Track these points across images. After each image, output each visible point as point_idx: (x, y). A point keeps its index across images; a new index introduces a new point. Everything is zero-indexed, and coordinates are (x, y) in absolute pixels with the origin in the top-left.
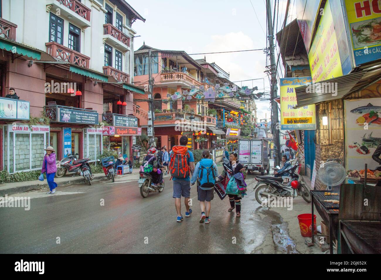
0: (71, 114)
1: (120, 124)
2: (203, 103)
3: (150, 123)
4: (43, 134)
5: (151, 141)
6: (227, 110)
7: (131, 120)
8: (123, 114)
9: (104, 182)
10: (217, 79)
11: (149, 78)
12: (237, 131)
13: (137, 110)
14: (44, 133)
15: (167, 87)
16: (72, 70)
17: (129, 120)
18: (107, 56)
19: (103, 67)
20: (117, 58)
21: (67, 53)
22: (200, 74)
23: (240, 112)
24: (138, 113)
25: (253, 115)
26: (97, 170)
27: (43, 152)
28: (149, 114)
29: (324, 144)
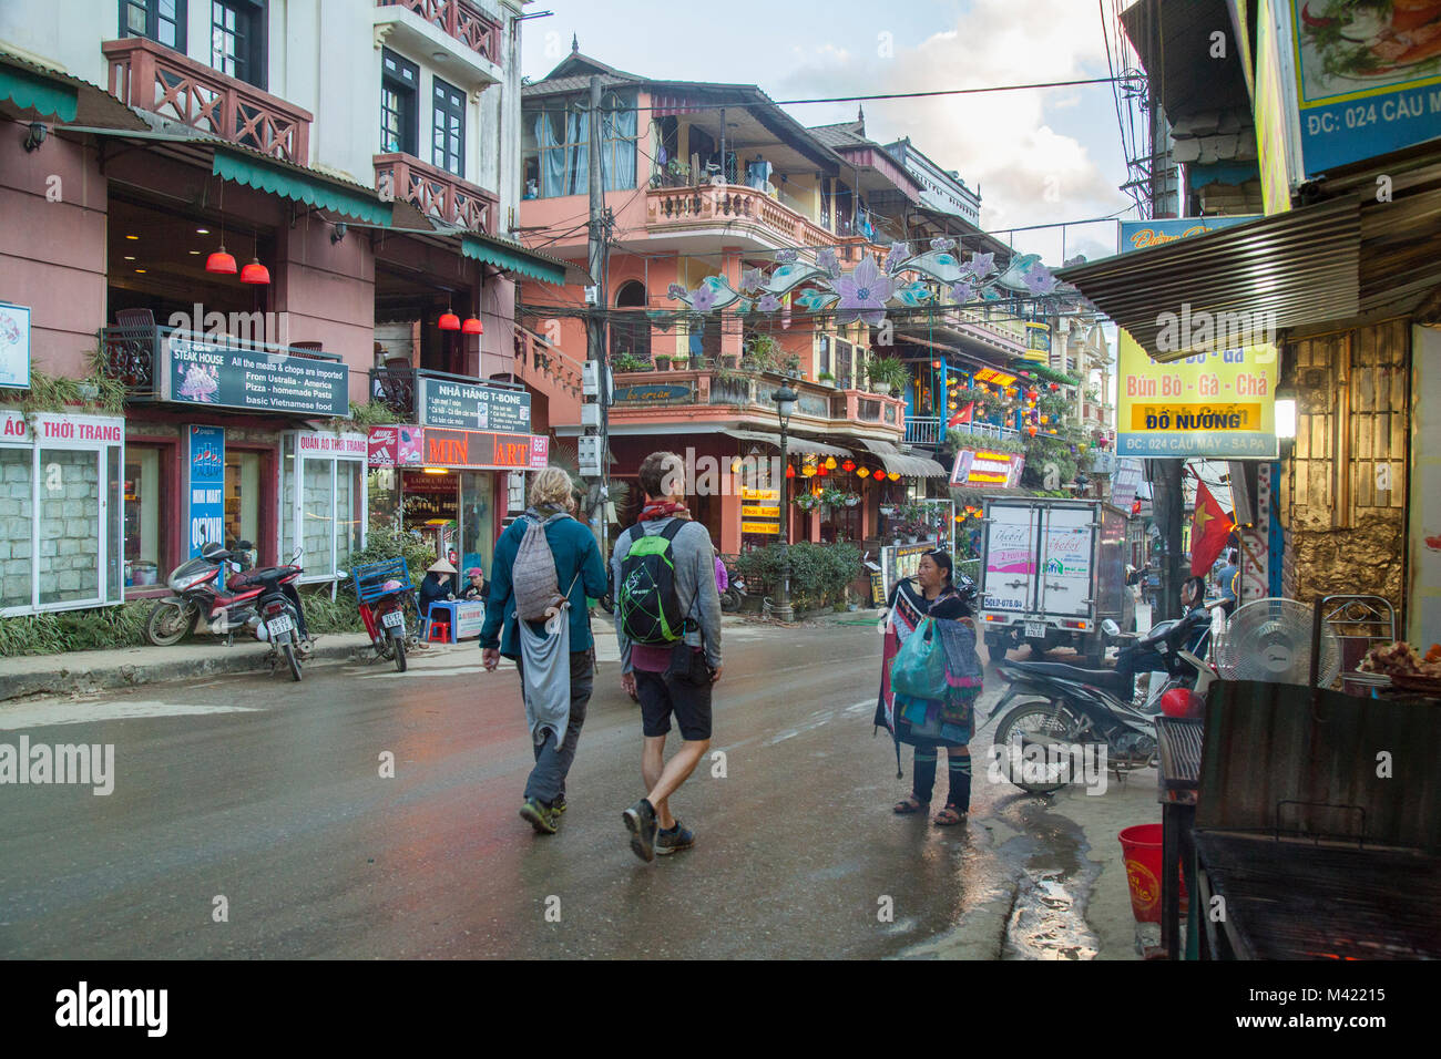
0: (220, 368)
1: (446, 416)
2: (843, 331)
3: (593, 415)
4: (95, 454)
5: (593, 497)
6: (958, 365)
7: (501, 398)
8: (467, 374)
9: (363, 670)
10: (916, 220)
11: (592, 209)
12: (1004, 462)
13: (537, 357)
14: (101, 446)
15: (677, 252)
16: (226, 170)
17: (490, 402)
18: (393, 104)
19: (375, 157)
20: (440, 115)
21: (205, 94)
22: (833, 194)
23: (1022, 374)
24: (541, 369)
25: (1092, 389)
26: (337, 616)
27: (93, 534)
28: (586, 373)
29: (1311, 524)
